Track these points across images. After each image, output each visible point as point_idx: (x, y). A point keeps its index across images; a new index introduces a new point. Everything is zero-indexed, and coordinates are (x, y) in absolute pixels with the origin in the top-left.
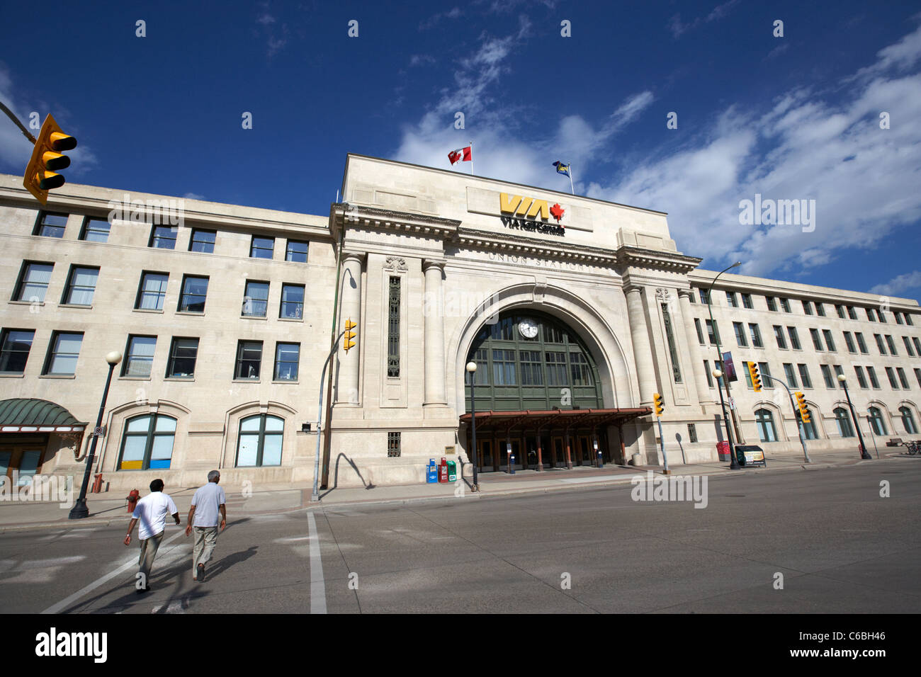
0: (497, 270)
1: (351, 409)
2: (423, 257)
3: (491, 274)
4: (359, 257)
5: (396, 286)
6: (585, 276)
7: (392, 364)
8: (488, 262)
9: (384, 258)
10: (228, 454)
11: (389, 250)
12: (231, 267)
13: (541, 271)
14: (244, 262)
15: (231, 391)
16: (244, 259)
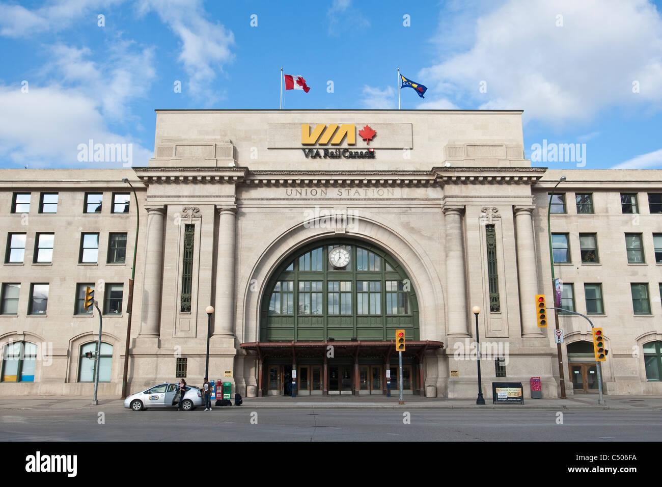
0: (292, 206)
1: (148, 339)
2: (216, 203)
3: (286, 210)
4: (159, 210)
5: (190, 233)
6: (394, 202)
7: (185, 301)
8: (284, 199)
9: (181, 208)
10: (72, 371)
11: (185, 201)
12: (70, 223)
13: (342, 202)
14: (80, 218)
15: (72, 324)
16: (79, 216)
